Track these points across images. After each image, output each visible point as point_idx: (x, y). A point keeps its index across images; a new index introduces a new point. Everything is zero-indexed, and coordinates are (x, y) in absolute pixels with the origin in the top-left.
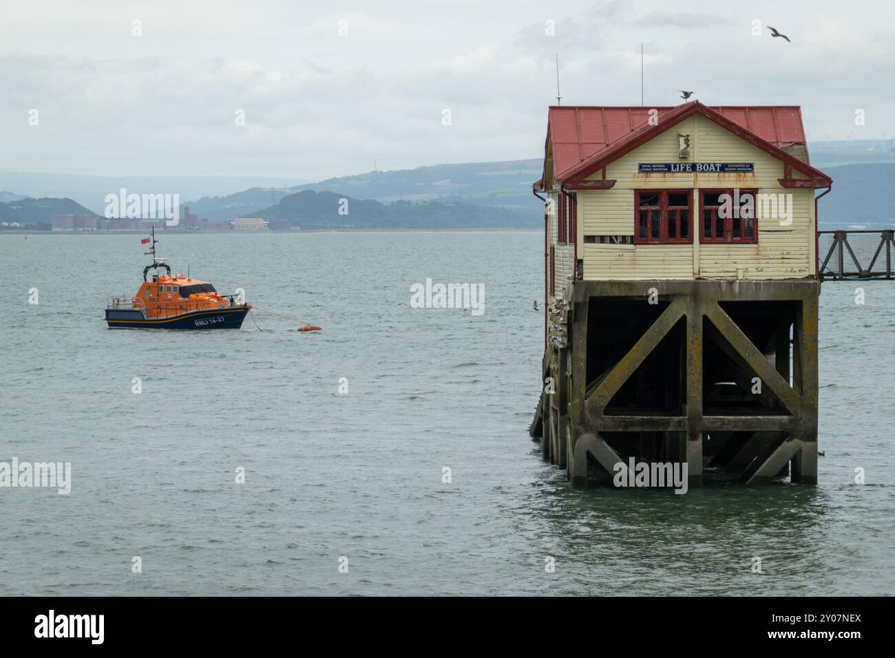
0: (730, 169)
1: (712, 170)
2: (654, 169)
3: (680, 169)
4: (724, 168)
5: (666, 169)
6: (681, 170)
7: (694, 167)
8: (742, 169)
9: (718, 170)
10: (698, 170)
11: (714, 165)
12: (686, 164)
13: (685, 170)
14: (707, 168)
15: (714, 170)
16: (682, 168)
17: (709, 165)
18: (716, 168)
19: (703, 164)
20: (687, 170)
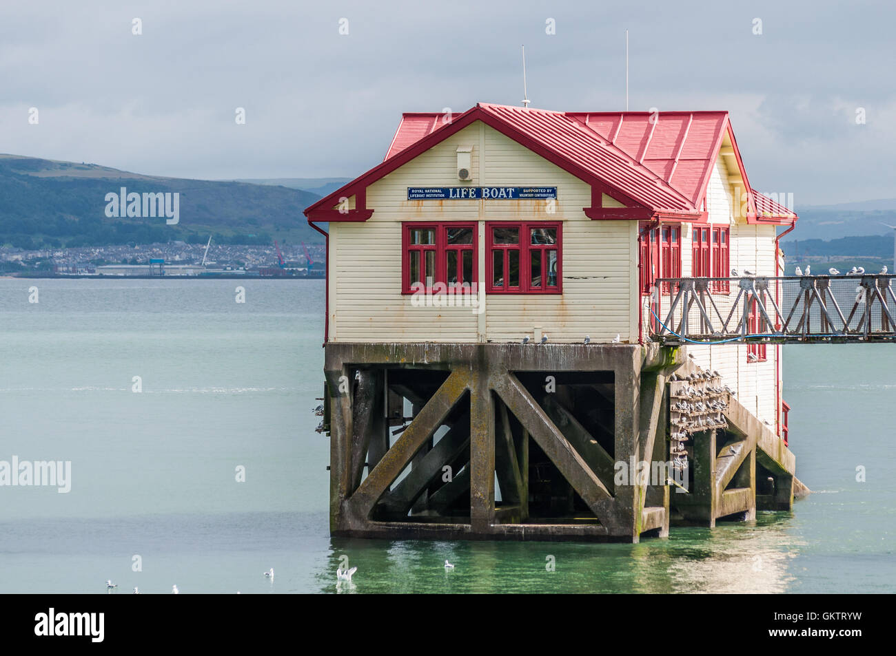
0: (526, 195)
1: (502, 196)
2: (428, 196)
3: (460, 195)
4: (518, 193)
5: (443, 195)
6: (463, 196)
7: (478, 193)
8: (542, 195)
9: (510, 196)
10: (484, 196)
11: (506, 189)
12: (468, 188)
13: (467, 196)
14: (496, 193)
15: (505, 196)
16: (463, 193)
17: (499, 189)
18: (507, 194)
19: (490, 189)
20: (470, 196)
